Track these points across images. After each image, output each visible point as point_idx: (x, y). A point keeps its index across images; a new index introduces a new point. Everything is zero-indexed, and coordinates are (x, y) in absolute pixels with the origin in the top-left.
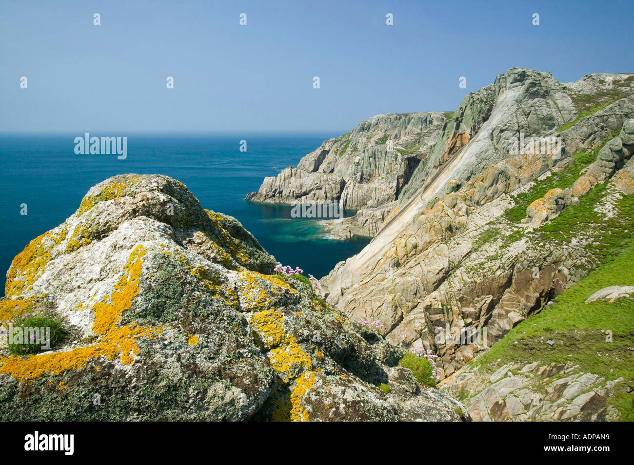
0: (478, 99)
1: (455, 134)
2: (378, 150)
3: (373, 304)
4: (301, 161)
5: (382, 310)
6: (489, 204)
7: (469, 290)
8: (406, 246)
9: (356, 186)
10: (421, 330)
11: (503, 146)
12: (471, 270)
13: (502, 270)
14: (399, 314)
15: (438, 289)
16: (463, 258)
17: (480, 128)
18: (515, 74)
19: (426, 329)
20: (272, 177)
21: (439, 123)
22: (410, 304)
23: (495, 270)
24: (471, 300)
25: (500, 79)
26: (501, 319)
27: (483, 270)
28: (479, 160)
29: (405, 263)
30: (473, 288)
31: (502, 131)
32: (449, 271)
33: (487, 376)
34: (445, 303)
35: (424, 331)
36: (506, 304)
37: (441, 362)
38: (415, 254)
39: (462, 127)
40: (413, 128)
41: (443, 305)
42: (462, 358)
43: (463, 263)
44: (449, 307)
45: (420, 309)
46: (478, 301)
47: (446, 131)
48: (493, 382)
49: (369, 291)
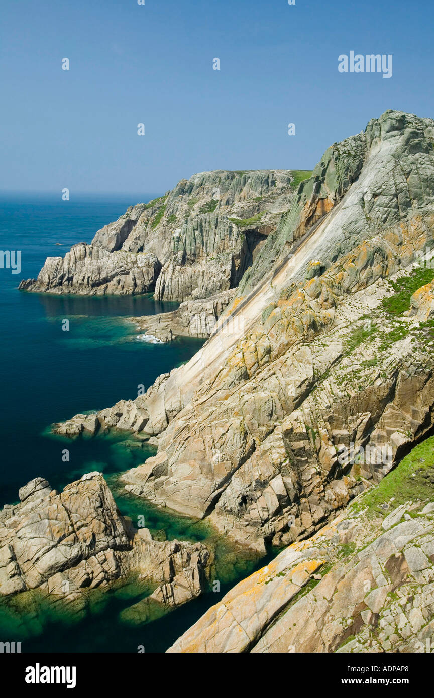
0: (345, 152)
1: (314, 199)
2: (206, 220)
3: (214, 431)
4: (97, 234)
5: (226, 440)
6: (362, 292)
7: (340, 407)
8: (256, 350)
9: (177, 269)
10: (281, 463)
11: (377, 216)
12: (343, 379)
13: (383, 379)
14: (250, 443)
15: (301, 407)
16: (332, 364)
17: (347, 191)
18: (392, 119)
19: (288, 462)
20: (57, 258)
21: (284, 185)
22: (264, 429)
23: (374, 378)
24: (344, 419)
25: (372, 125)
26: (381, 442)
27: (358, 380)
28: (347, 234)
29: (256, 374)
30: (346, 403)
31: (375, 196)
32: (313, 383)
33: (377, 522)
34: (310, 425)
35: (284, 464)
36: (387, 423)
37: (307, 504)
38: (268, 361)
39: (324, 188)
40: (251, 191)
41: (307, 429)
42: (334, 497)
43: (332, 371)
44: (315, 430)
45: (278, 434)
46: (352, 420)
47: (303, 195)
48: (386, 528)
49: (207, 414)
